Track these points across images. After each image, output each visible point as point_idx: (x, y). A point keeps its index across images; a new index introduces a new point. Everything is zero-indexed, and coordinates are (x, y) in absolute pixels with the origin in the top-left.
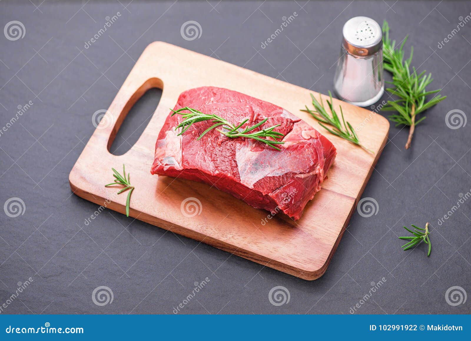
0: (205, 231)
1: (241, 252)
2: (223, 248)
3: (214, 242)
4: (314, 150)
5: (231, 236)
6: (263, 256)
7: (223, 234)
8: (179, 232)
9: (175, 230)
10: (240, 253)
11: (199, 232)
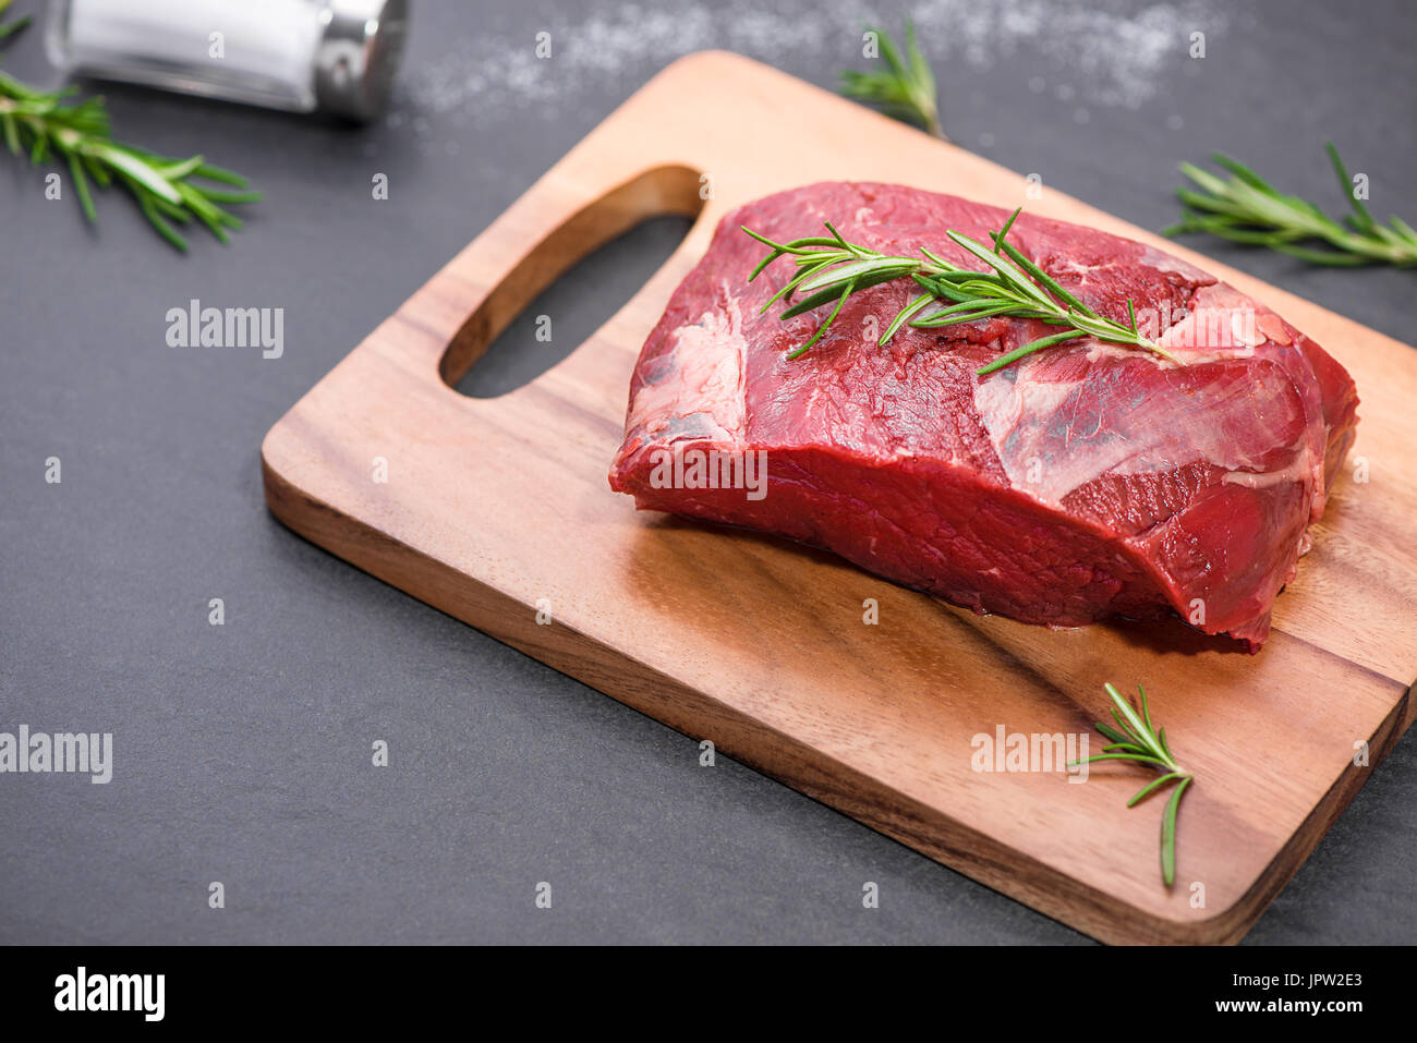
0: (766, 707)
1: (898, 811)
2: (826, 790)
3: (794, 757)
4: (1286, 387)
5: (868, 741)
6: (984, 837)
7: (834, 731)
8: (658, 706)
9: (645, 696)
10: (893, 818)
11: (738, 707)
